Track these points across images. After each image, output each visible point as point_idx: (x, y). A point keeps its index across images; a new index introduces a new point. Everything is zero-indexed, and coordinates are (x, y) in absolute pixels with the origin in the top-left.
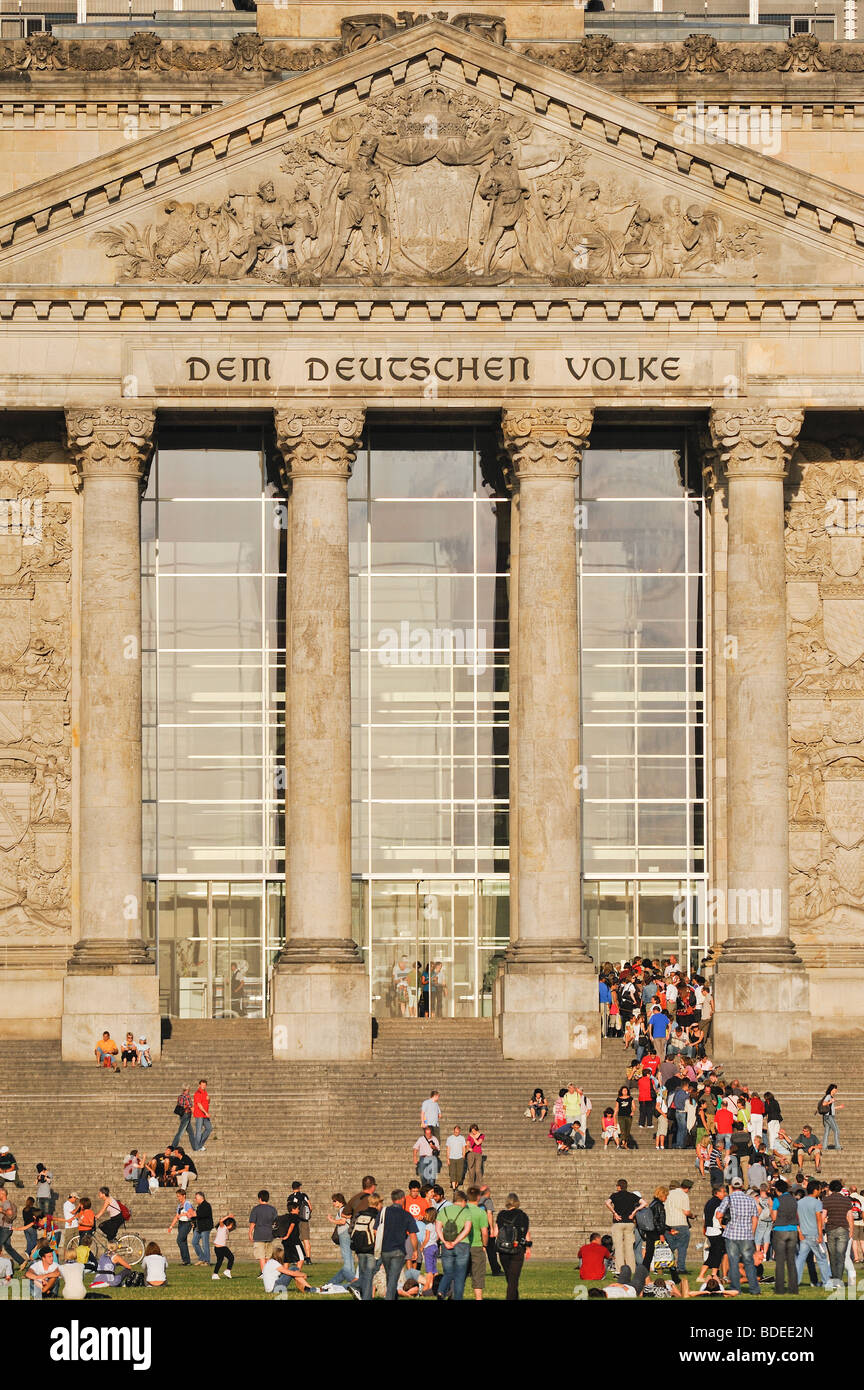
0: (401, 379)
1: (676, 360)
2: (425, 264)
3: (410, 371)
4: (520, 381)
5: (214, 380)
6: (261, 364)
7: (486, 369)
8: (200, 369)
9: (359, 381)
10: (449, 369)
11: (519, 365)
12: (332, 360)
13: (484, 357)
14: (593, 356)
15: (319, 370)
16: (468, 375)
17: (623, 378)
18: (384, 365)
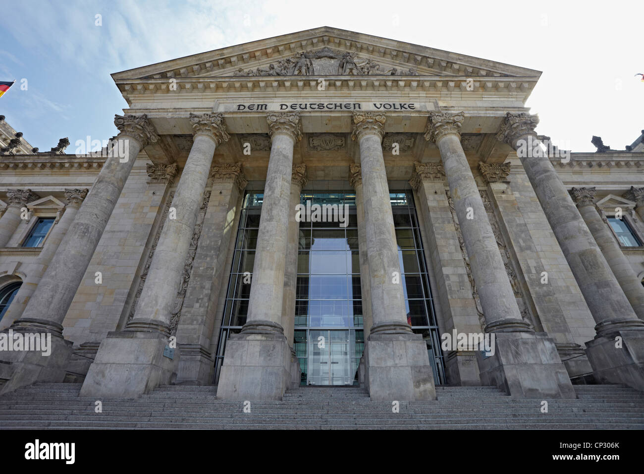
0: (314, 109)
1: (413, 104)
3: (317, 107)
4: (357, 109)
5: (247, 109)
6: (264, 106)
7: (345, 106)
8: (242, 108)
10: (331, 106)
11: (357, 106)
12: (289, 104)
13: (345, 103)
14: (383, 103)
15: (284, 107)
16: (338, 108)
17: (395, 108)
18: (308, 106)
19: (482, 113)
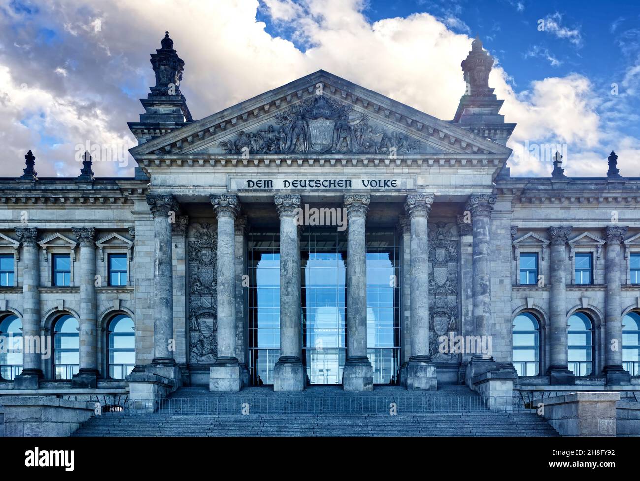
0: (312, 187)
1: (396, 181)
2: (319, 150)
3: (315, 185)
4: (348, 188)
5: (256, 187)
6: (270, 182)
7: (338, 184)
8: (251, 184)
9: (299, 187)
10: (326, 184)
11: (348, 183)
12: (291, 181)
13: (337, 180)
14: (370, 180)
15: (287, 184)
16: (332, 185)
17: (379, 186)
18: (307, 183)
19: (452, 192)
